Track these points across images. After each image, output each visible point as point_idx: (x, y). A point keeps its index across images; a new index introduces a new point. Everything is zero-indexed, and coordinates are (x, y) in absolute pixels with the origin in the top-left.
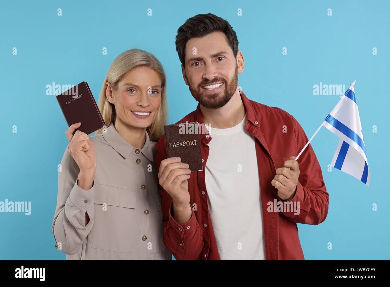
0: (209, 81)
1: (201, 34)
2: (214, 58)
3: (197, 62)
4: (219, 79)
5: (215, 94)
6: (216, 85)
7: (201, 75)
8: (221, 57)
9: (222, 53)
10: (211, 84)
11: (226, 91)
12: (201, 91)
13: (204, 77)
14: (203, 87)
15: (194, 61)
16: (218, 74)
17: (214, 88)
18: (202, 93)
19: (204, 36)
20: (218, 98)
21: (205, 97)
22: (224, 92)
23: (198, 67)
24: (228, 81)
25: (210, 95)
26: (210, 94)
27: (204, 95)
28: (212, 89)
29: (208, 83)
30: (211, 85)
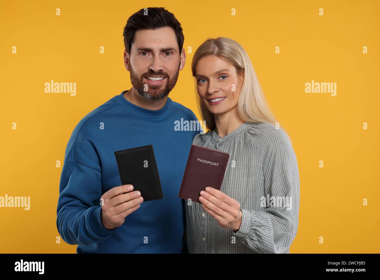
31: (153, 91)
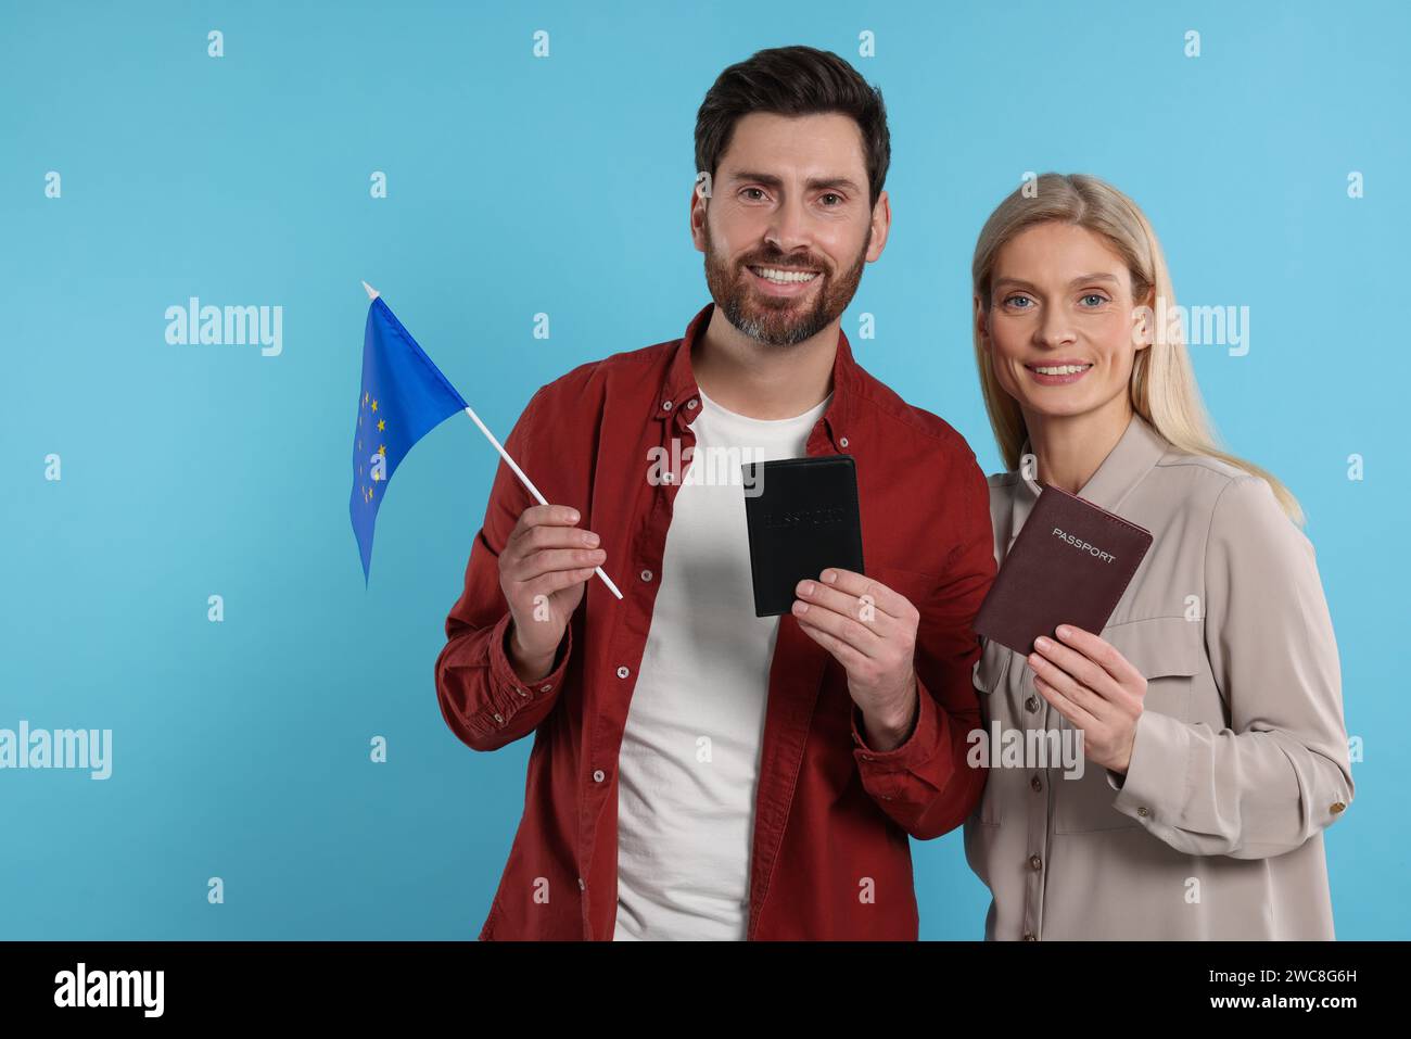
0: (782, 257)
1: (795, 107)
2: (812, 193)
3: (757, 187)
4: (810, 258)
5: (788, 300)
6: (797, 274)
7: (760, 232)
8: (833, 195)
9: (843, 182)
10: (782, 267)
11: (821, 302)
12: (744, 278)
13: (767, 239)
14: (751, 268)
15: (751, 182)
17: (784, 280)
18: (747, 285)
19: (801, 115)
20: (790, 314)
21: (750, 299)
23: (756, 203)
24: (835, 272)
25: (771, 298)
26: (769, 294)
27: (751, 294)
28: (779, 283)
29: (774, 262)
31: (772, 315)
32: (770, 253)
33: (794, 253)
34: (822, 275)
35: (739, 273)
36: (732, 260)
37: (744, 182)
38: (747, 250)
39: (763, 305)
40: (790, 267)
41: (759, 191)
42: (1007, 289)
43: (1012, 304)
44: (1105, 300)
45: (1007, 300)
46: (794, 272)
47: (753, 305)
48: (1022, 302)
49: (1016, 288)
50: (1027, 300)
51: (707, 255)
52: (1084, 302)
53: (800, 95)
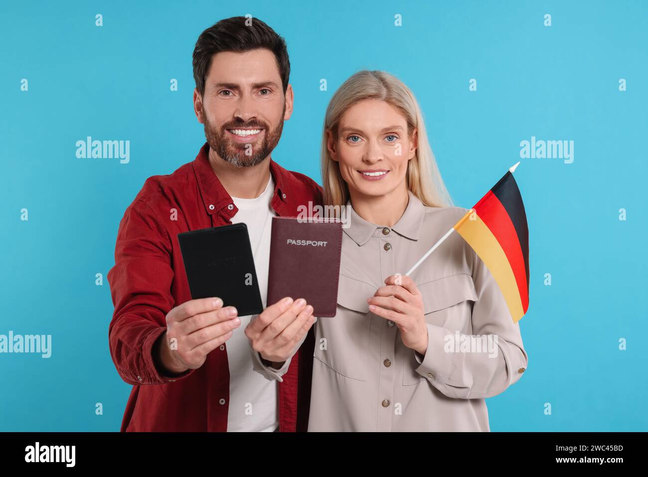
0: (243, 123)
1: (241, 48)
2: (255, 90)
3: (227, 89)
4: (258, 122)
6: (252, 131)
7: (232, 112)
8: (266, 90)
9: (269, 83)
11: (265, 143)
12: (226, 135)
13: (236, 115)
14: (229, 130)
15: (224, 87)
16: (259, 114)
17: (246, 134)
18: (228, 139)
19: (245, 52)
20: (251, 151)
21: (230, 146)
22: (262, 143)
23: (228, 97)
24: (271, 128)
25: (239, 144)
26: (239, 142)
27: (230, 143)
28: (244, 136)
29: (240, 126)
30: (244, 129)
32: (238, 122)
33: (249, 121)
34: (264, 130)
35: (223, 133)
36: (219, 127)
37: (220, 88)
38: (226, 121)
39: (237, 148)
40: (248, 128)
41: (228, 91)
42: (347, 133)
43: (351, 140)
44: (397, 138)
45: (348, 138)
46: (250, 130)
47: (231, 148)
48: (355, 139)
49: (353, 132)
50: (358, 137)
51: (205, 125)
52: (386, 139)
53: (243, 42)
